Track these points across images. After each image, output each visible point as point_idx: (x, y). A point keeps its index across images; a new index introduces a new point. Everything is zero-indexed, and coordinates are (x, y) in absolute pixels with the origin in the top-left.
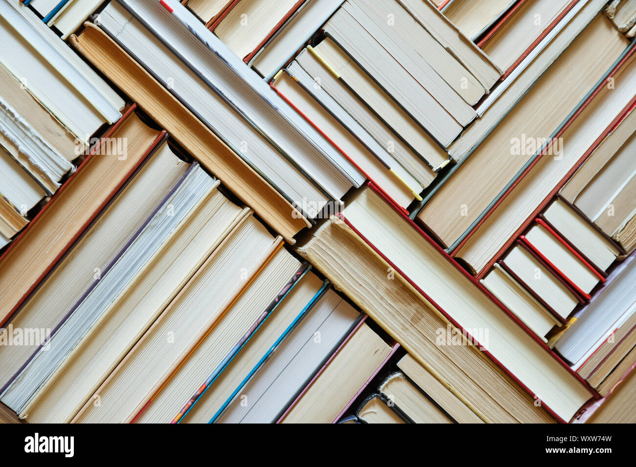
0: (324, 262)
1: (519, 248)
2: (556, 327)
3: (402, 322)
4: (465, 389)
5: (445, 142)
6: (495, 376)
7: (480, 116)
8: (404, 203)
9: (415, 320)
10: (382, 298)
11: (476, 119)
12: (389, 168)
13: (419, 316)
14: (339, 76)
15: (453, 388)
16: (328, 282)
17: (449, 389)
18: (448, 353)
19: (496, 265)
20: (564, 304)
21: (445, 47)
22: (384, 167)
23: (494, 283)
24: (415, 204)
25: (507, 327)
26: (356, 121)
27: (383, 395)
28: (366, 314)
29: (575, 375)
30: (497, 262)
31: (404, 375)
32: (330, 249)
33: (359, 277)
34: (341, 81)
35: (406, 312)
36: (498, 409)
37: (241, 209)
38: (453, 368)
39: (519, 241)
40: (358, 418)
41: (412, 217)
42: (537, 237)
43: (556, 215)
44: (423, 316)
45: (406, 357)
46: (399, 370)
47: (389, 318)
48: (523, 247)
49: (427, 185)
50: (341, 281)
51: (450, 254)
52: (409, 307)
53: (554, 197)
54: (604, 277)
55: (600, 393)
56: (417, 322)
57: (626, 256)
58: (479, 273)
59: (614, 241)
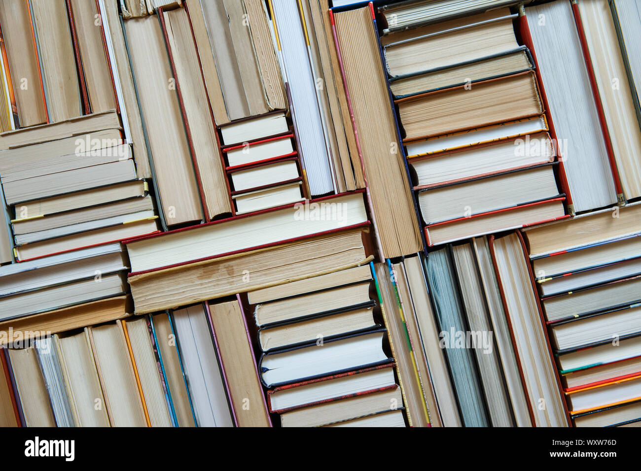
0: (152, 305)
1: (234, 175)
2: (301, 186)
3: (226, 282)
4: (298, 271)
5: (133, 176)
6: (303, 247)
7: (132, 143)
8: (153, 228)
9: (231, 273)
10: (202, 284)
11: (132, 147)
12: (122, 224)
13: (230, 268)
14: (42, 215)
15: (291, 279)
16: (168, 311)
17: (289, 282)
18: (267, 266)
19: (234, 197)
20: (289, 171)
21: (72, 136)
22: (120, 226)
23: (245, 206)
24: (159, 222)
25: (279, 215)
26: (79, 223)
27: (262, 327)
28: (204, 301)
29: (340, 195)
30: (232, 195)
31: (260, 304)
32: (146, 296)
33: (177, 289)
34: (46, 216)
35: (222, 275)
36: (326, 258)
37: (84, 333)
38: (279, 269)
39: (229, 172)
40: (265, 352)
41: (166, 229)
42: (235, 159)
43: (231, 136)
44: (232, 266)
45: (249, 294)
46: (255, 305)
47: (217, 289)
48: (234, 172)
49: (152, 207)
50: (171, 303)
51: (206, 222)
52: (220, 271)
53: (218, 130)
54: (291, 134)
55: (362, 187)
56: (233, 273)
57: (289, 111)
58: (231, 211)
59: (273, 111)
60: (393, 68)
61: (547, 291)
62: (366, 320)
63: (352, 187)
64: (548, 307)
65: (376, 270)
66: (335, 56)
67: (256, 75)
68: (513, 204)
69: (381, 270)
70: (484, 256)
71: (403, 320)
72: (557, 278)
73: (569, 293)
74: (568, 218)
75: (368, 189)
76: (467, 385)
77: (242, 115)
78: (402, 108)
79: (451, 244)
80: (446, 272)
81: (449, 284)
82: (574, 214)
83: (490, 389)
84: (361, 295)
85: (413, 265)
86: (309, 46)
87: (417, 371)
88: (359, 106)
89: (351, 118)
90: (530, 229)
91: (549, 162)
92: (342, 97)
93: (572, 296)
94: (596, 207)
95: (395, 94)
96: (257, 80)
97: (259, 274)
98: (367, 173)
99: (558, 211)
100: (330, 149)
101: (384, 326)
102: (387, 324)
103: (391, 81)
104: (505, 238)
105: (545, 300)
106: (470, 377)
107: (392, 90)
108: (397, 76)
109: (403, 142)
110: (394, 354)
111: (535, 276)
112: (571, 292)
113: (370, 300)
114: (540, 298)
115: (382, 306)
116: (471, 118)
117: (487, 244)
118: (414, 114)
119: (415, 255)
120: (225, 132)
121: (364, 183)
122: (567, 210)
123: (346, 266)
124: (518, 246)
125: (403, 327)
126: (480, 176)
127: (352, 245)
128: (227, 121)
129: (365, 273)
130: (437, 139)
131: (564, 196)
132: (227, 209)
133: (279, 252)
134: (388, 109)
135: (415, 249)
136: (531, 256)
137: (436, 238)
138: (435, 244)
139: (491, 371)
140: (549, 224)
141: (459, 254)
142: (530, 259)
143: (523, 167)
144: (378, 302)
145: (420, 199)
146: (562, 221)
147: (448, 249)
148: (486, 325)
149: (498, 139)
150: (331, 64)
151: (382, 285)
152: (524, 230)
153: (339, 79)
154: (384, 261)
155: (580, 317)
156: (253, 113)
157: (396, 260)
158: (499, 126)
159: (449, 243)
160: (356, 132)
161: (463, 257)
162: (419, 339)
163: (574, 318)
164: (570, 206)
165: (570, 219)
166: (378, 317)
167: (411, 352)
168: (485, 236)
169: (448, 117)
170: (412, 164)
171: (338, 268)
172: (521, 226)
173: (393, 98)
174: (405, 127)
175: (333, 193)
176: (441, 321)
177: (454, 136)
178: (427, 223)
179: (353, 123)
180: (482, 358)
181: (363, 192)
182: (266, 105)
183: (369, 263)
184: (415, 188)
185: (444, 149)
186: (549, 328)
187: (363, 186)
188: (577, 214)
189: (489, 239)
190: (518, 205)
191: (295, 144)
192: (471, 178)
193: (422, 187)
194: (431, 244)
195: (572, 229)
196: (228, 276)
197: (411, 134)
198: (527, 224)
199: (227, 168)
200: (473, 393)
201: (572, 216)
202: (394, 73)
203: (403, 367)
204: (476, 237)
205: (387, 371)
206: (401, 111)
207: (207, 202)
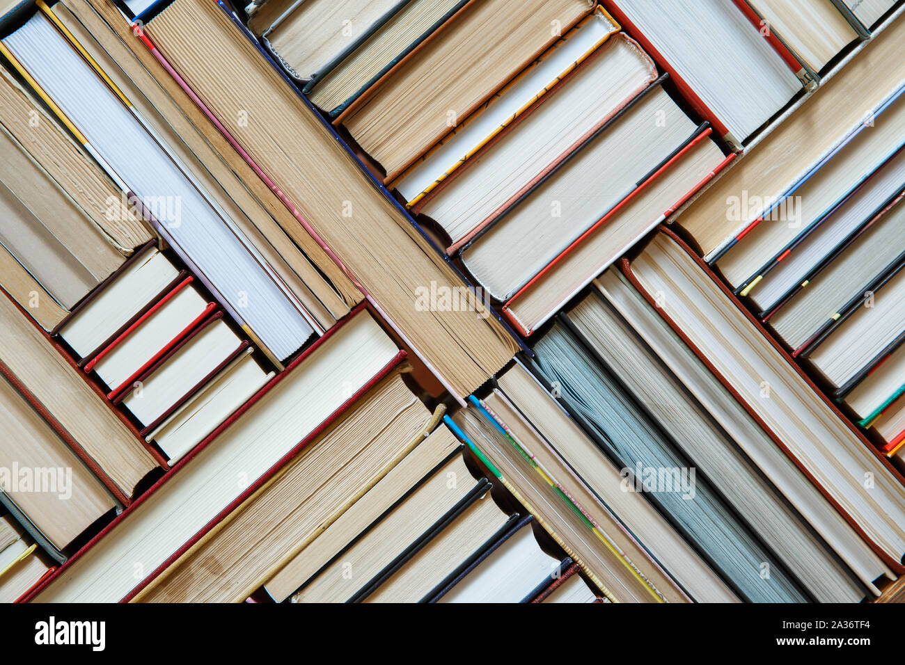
1: (126, 402)
2: (254, 356)
3: (216, 588)
4: (329, 502)
6: (316, 455)
8: (37, 570)
9: (216, 570)
13: (211, 562)
15: (325, 521)
17: (325, 529)
18: (271, 522)
19: (148, 439)
20: (221, 341)
23: (176, 444)
24: (42, 554)
25: (244, 426)
29: (329, 334)
30: (145, 437)
31: (296, 593)
35: (202, 582)
36: (365, 454)
38: (295, 517)
39: (117, 401)
41: (62, 559)
42: (114, 372)
43: (84, 338)
44: (213, 557)
45: (267, 588)
46: (288, 601)
48: (125, 395)
49: (15, 535)
51: (124, 508)
52: (195, 577)
53: (57, 339)
54: (188, 276)
55: (358, 301)
56: (220, 567)
57: (160, 238)
58: (158, 465)
59: (133, 254)
60: (298, 65)
61: (765, 301)
62: (489, 518)
63: (341, 311)
64: (780, 327)
65: (461, 426)
66: (187, 100)
67: (67, 208)
68: (629, 186)
69: (469, 420)
70: (628, 301)
71: (551, 485)
72: (770, 270)
73: (804, 285)
74: (733, 159)
75: (369, 297)
76: (717, 532)
77: (84, 291)
78: (352, 127)
79: (562, 313)
80: (580, 363)
81: (595, 380)
82: (739, 148)
83: (759, 517)
84: (458, 481)
85: (518, 382)
86: (131, 108)
87: (622, 556)
88: (274, 164)
89: (274, 192)
90: (680, 212)
91: (651, 83)
92: (240, 165)
93: (810, 287)
94: (772, 114)
95: (328, 108)
96: (75, 217)
97: (265, 544)
98: (354, 271)
99: (711, 157)
100: (269, 264)
101: (524, 512)
102: (527, 505)
103: (304, 90)
104: (647, 249)
105: (769, 319)
106: (715, 516)
107: (319, 105)
108: (314, 76)
109: (386, 186)
110: (568, 549)
111: (731, 288)
112: (807, 282)
113: (476, 483)
114: (759, 319)
115: (503, 480)
116: (478, 80)
117: (622, 277)
118: (379, 125)
119: (511, 364)
120: (69, 336)
121: (358, 292)
122: (726, 147)
123: (405, 448)
124: (677, 251)
125: (557, 495)
126: (547, 170)
127: (398, 407)
128: (63, 314)
129: (444, 441)
130: (440, 148)
131: (707, 127)
132: (149, 464)
133: (279, 487)
134: (328, 143)
135: (507, 355)
136: (707, 258)
137: (530, 317)
138: (535, 328)
139: (745, 486)
140: (708, 187)
141: (585, 321)
142: (707, 263)
143: (612, 114)
144: (494, 479)
145: (468, 264)
146: (728, 170)
147: (561, 321)
148: (694, 414)
149: (544, 91)
150: (188, 119)
151: (484, 443)
152: (671, 221)
153: (215, 137)
154: (465, 404)
155: (842, 314)
156: (100, 277)
157: (485, 390)
158: (535, 67)
159: (558, 313)
160: (296, 213)
161: (593, 321)
162: (594, 501)
163: (834, 322)
164: (727, 137)
165: (739, 159)
166: (506, 501)
167: (593, 529)
168: (613, 266)
169: (440, 98)
170: (421, 212)
171: (395, 457)
172: (663, 217)
173: (326, 117)
174: (376, 157)
175: (314, 336)
176: (616, 449)
177: (466, 126)
178: (502, 299)
179: (281, 199)
180: (718, 473)
181: (364, 307)
182: (116, 251)
183: (441, 421)
184: (450, 250)
185: (462, 157)
186: (803, 362)
187: (359, 297)
188: (745, 143)
189: (621, 267)
190: (639, 184)
191: (204, 290)
192: (535, 181)
193: (461, 243)
194: (528, 332)
195: (750, 173)
196: (215, 578)
197: (392, 165)
198: (669, 207)
199: (110, 396)
200: (734, 538)
201: (739, 153)
202: (305, 73)
203: (594, 562)
204: (598, 277)
205: (572, 583)
206: (353, 132)
207: (107, 472)
